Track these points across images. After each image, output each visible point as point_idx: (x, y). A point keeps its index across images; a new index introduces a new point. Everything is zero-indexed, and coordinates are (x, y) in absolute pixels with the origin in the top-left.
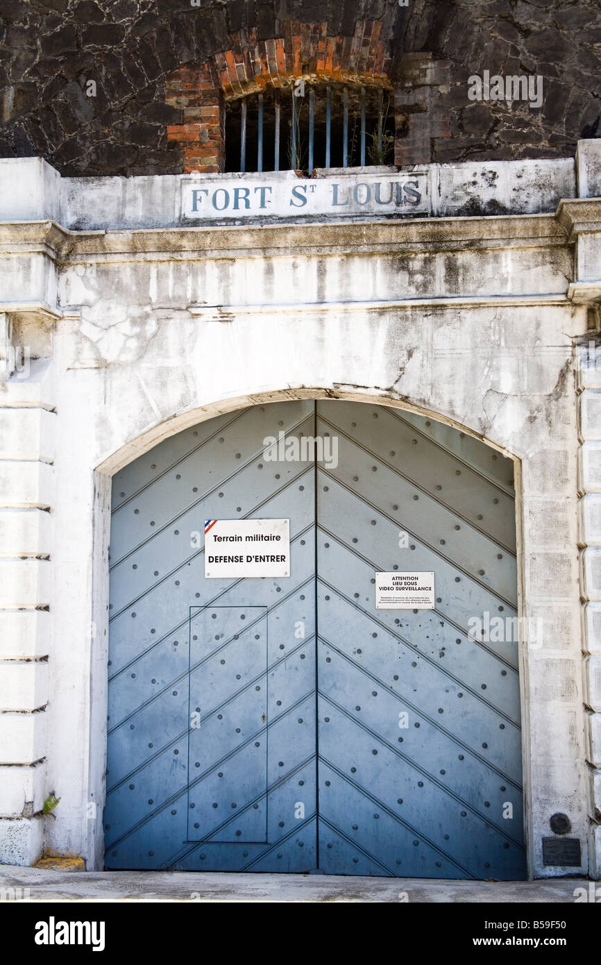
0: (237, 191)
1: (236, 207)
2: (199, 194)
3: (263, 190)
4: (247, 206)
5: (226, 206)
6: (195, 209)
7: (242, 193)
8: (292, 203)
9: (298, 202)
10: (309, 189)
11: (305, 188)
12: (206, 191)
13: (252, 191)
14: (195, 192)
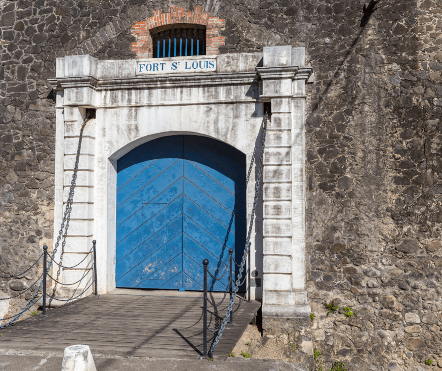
0: (154, 64)
1: (154, 70)
2: (142, 66)
3: (163, 64)
4: (157, 70)
5: (151, 70)
6: (140, 71)
7: (156, 65)
8: (172, 68)
9: (174, 68)
10: (178, 64)
11: (176, 63)
12: (144, 65)
13: (159, 64)
14: (140, 65)
